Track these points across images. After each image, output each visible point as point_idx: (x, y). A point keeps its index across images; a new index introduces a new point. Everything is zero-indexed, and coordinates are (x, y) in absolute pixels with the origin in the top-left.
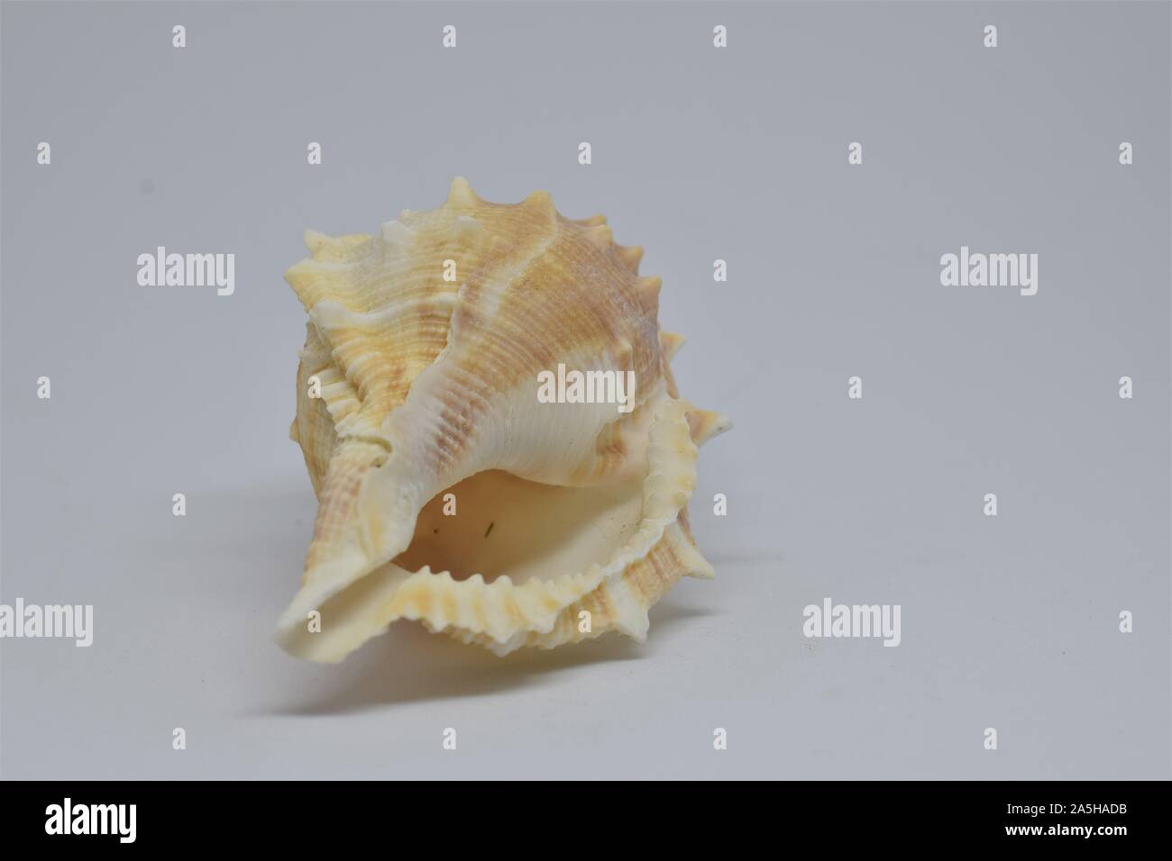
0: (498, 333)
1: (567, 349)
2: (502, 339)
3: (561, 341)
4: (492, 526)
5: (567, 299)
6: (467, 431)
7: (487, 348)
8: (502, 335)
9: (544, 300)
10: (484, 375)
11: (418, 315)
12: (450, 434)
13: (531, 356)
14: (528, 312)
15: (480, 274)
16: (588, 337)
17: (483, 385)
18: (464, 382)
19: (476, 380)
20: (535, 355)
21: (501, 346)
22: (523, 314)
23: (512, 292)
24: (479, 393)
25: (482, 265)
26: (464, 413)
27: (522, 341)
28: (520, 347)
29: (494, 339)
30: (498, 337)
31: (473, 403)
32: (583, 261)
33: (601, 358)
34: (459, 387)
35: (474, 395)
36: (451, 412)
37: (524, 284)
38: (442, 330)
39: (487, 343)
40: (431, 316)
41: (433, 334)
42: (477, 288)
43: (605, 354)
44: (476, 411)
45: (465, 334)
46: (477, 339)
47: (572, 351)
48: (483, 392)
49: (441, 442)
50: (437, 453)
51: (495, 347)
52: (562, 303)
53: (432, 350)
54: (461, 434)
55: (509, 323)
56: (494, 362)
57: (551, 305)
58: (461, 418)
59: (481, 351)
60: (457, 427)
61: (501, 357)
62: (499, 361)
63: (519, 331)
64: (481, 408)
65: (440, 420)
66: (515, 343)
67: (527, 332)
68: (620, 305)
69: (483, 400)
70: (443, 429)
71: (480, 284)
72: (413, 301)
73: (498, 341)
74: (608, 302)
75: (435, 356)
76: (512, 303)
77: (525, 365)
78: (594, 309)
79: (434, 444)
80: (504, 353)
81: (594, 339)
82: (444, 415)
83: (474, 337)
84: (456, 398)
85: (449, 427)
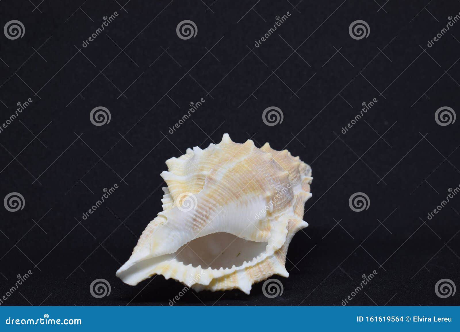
0: (221, 186)
1: (246, 193)
2: (222, 188)
3: (244, 191)
4: (239, 254)
5: (248, 176)
6: (207, 218)
7: (216, 191)
8: (223, 187)
9: (239, 176)
10: (215, 199)
11: (196, 178)
12: (199, 217)
13: (232, 195)
14: (232, 180)
15: (219, 166)
16: (254, 190)
17: (215, 203)
18: (207, 201)
19: (212, 201)
20: (234, 194)
21: (222, 190)
22: (230, 180)
23: (228, 173)
24: (213, 205)
25: (220, 163)
26: (206, 212)
27: (230, 190)
28: (228, 191)
29: (220, 188)
30: (221, 187)
31: (210, 208)
32: (257, 164)
33: (258, 197)
34: (205, 203)
35: (211, 206)
36: (200, 210)
37: (233, 170)
38: (202, 183)
39: (217, 189)
40: (200, 179)
41: (200, 185)
42: (216, 170)
43: (260, 196)
44: (211, 211)
45: (210, 185)
46: (214, 187)
47: (248, 194)
48: (214, 205)
49: (195, 220)
50: (192, 223)
51: (220, 191)
52: (245, 178)
53: (198, 190)
54: (204, 218)
55: (225, 183)
56: (219, 195)
57: (241, 178)
58: (204, 213)
59: (214, 191)
60: (203, 216)
61: (222, 194)
62: (221, 195)
63: (228, 186)
64: (213, 211)
65: (195, 213)
66: (227, 190)
67: (231, 186)
68: (269, 181)
69: (214, 208)
70: (196, 215)
71: (217, 169)
72: (196, 174)
73: (221, 189)
74: (264, 179)
75: (199, 192)
76: (227, 176)
77: (230, 198)
78: (257, 181)
79: (191, 220)
80: (222, 192)
81: (256, 191)
82: (197, 211)
83: (213, 187)
84: (203, 206)
85: (199, 215)
